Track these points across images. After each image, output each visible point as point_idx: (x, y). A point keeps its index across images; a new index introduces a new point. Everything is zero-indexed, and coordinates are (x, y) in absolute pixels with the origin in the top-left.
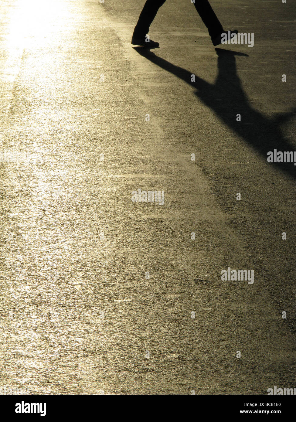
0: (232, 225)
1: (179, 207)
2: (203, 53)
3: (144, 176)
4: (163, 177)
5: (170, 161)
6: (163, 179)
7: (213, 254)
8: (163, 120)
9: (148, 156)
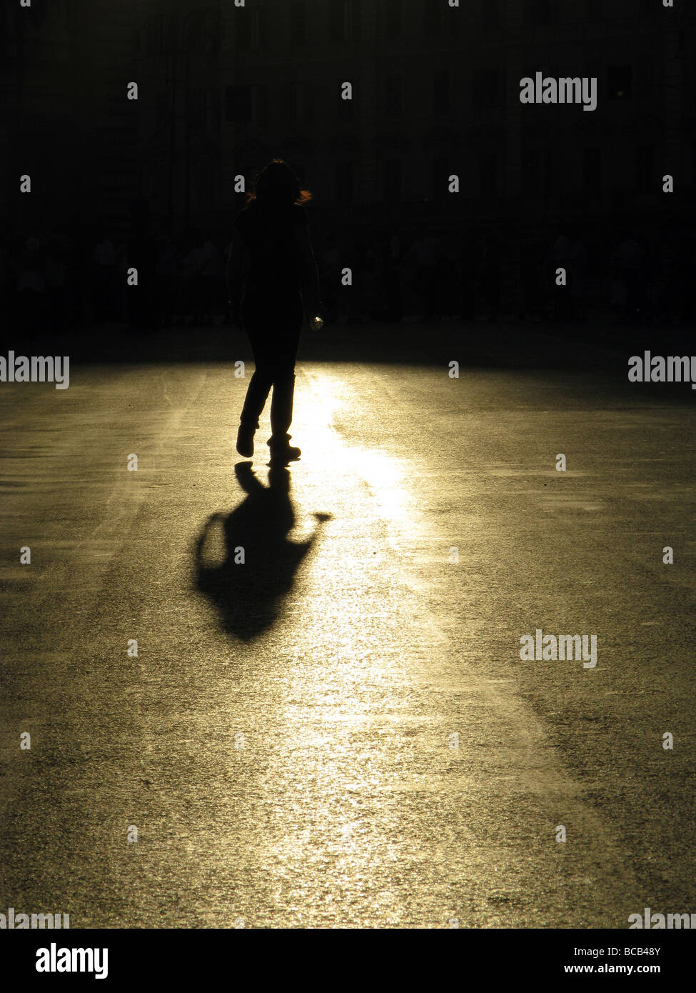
0: (592, 801)
1: (470, 770)
2: (559, 505)
3: (394, 718)
4: (439, 719)
5: (456, 690)
6: (436, 723)
7: (540, 852)
8: (451, 621)
9: (407, 684)
